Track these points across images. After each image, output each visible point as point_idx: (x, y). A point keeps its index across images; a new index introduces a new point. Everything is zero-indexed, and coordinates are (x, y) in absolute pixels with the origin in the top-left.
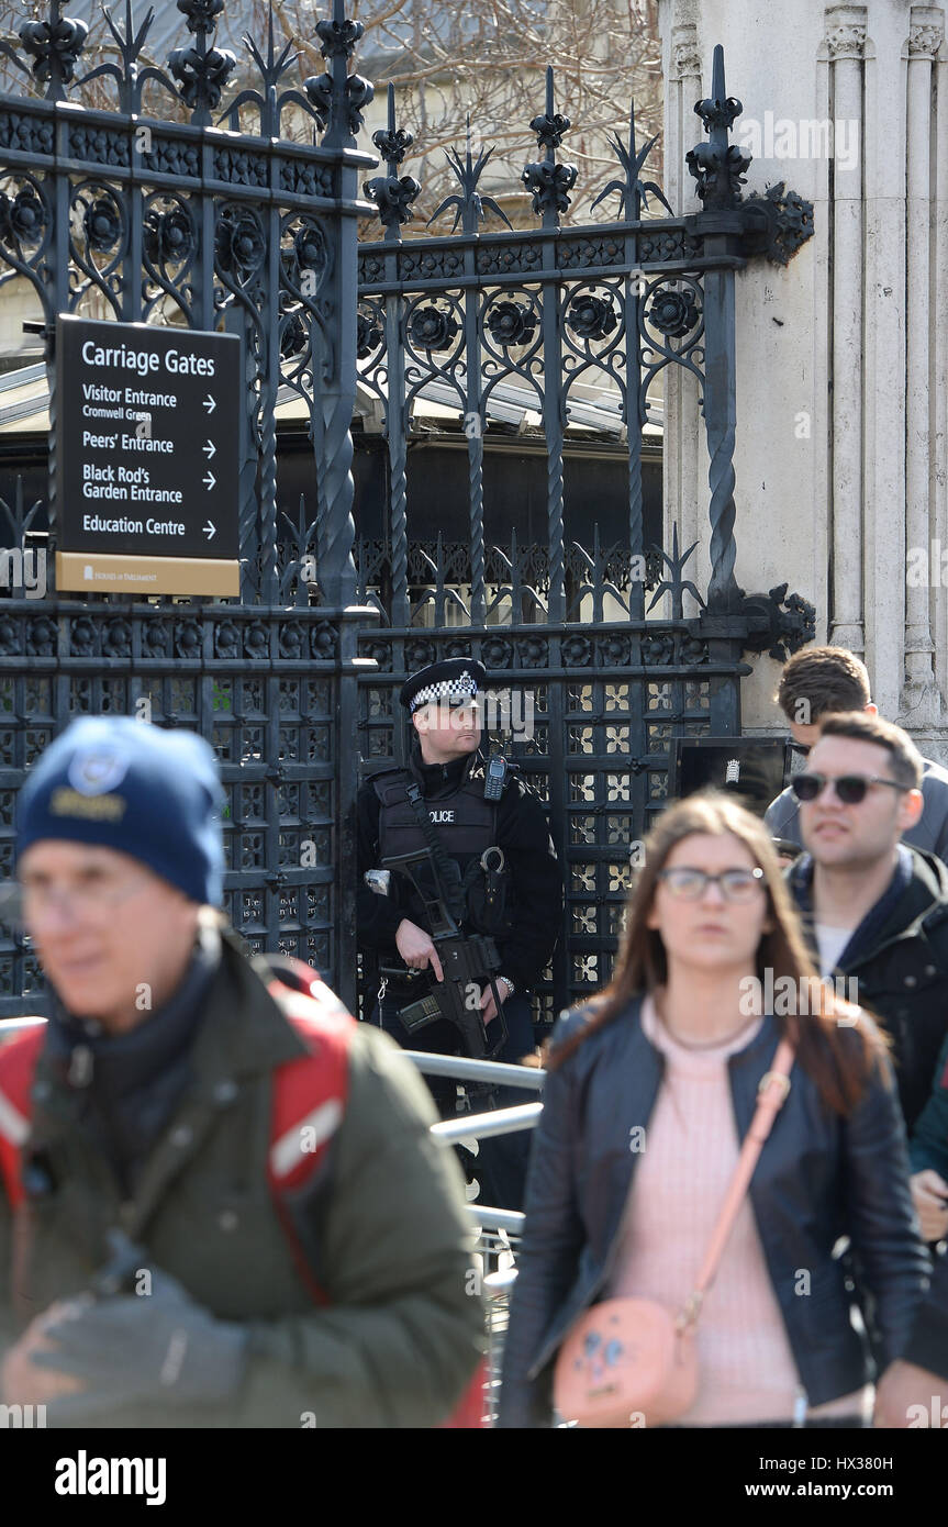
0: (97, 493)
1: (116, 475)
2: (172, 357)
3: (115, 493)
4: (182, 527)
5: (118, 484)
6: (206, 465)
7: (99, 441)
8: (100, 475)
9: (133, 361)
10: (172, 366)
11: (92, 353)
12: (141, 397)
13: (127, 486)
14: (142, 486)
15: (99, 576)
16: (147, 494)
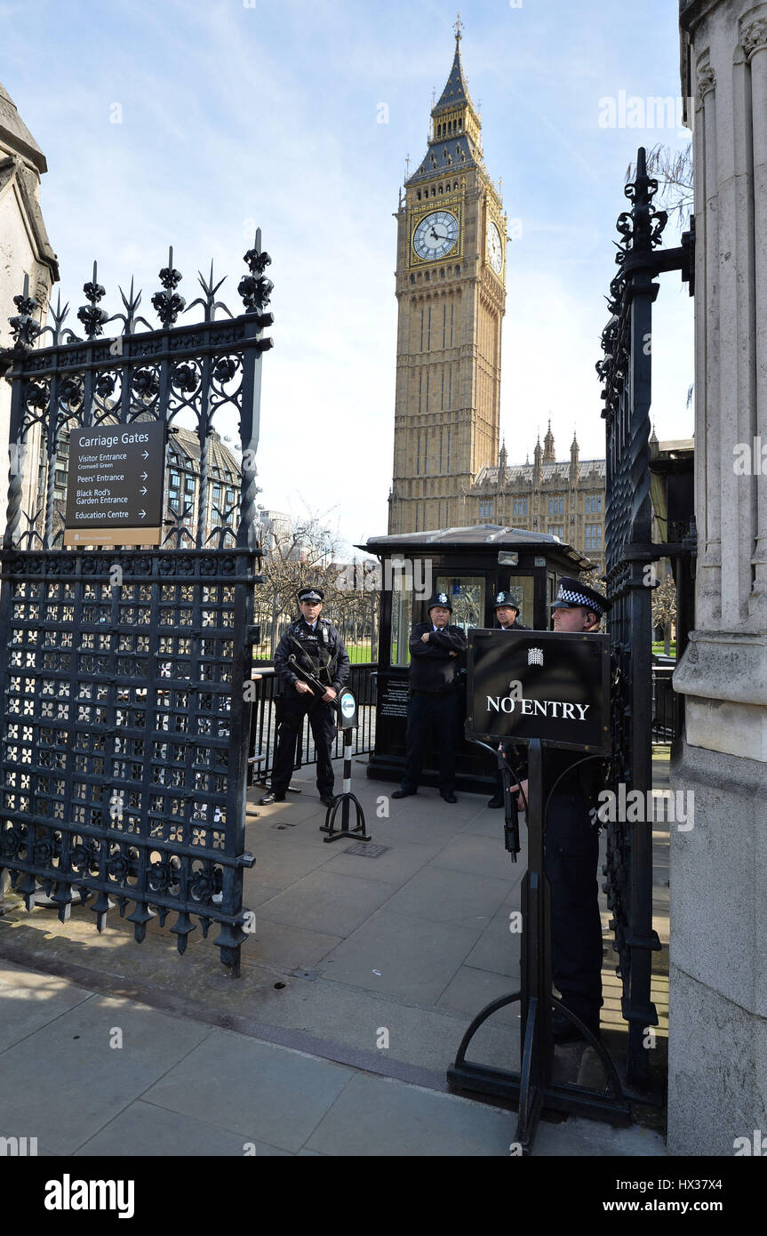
0: (83, 502)
1: (93, 493)
2: (126, 436)
3: (92, 501)
4: (127, 514)
5: (93, 497)
6: (142, 483)
7: (86, 479)
8: (85, 494)
9: (104, 442)
10: (125, 440)
11: (83, 442)
12: (108, 457)
13: (99, 498)
14: (106, 497)
15: (82, 538)
16: (109, 500)
